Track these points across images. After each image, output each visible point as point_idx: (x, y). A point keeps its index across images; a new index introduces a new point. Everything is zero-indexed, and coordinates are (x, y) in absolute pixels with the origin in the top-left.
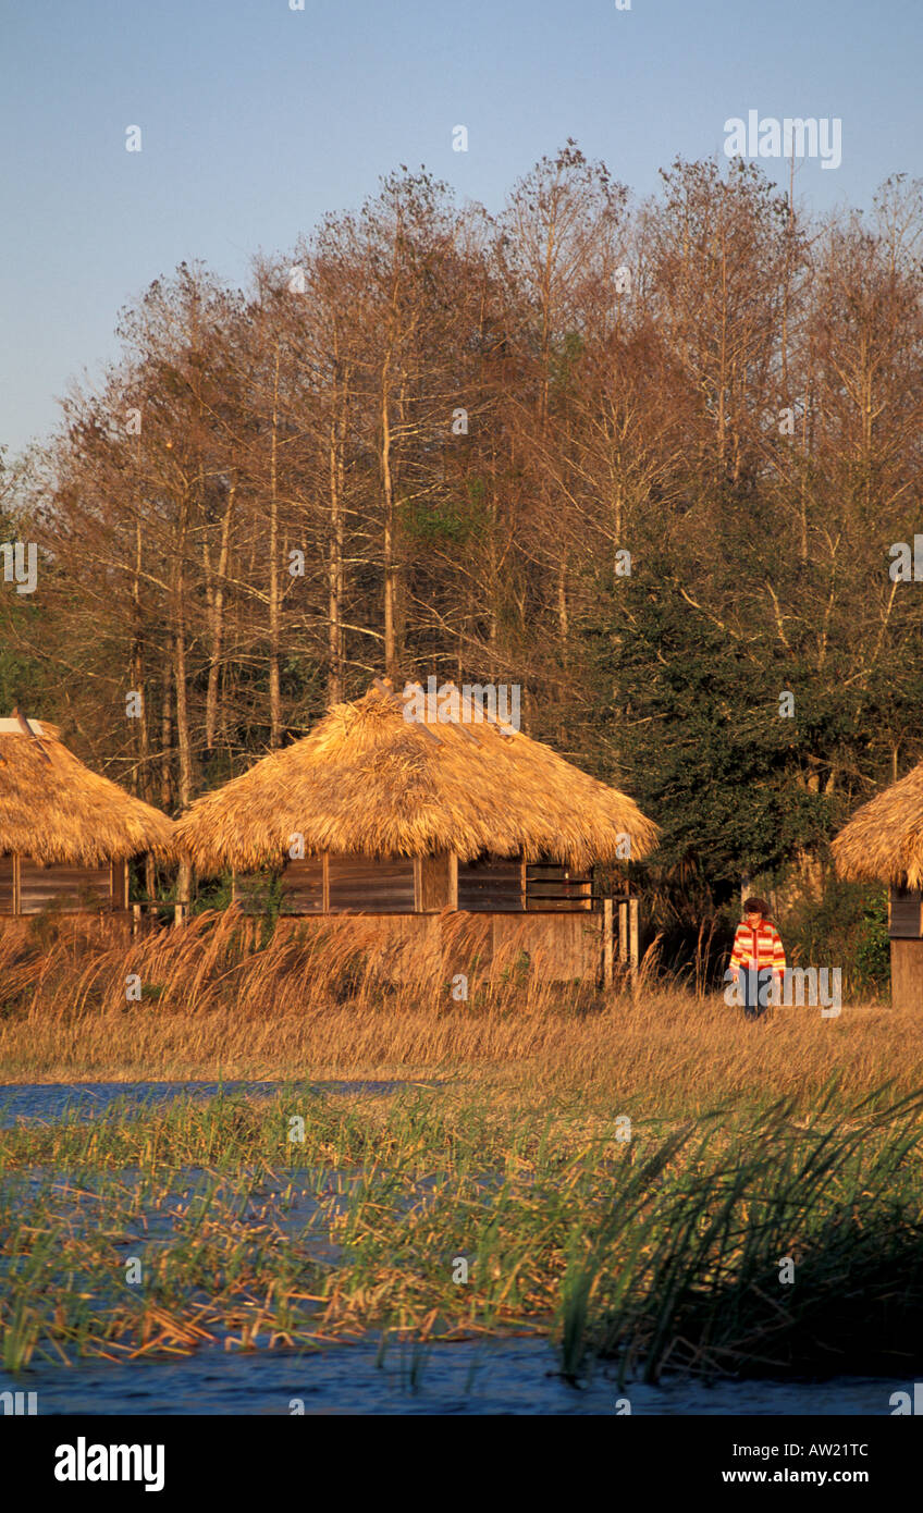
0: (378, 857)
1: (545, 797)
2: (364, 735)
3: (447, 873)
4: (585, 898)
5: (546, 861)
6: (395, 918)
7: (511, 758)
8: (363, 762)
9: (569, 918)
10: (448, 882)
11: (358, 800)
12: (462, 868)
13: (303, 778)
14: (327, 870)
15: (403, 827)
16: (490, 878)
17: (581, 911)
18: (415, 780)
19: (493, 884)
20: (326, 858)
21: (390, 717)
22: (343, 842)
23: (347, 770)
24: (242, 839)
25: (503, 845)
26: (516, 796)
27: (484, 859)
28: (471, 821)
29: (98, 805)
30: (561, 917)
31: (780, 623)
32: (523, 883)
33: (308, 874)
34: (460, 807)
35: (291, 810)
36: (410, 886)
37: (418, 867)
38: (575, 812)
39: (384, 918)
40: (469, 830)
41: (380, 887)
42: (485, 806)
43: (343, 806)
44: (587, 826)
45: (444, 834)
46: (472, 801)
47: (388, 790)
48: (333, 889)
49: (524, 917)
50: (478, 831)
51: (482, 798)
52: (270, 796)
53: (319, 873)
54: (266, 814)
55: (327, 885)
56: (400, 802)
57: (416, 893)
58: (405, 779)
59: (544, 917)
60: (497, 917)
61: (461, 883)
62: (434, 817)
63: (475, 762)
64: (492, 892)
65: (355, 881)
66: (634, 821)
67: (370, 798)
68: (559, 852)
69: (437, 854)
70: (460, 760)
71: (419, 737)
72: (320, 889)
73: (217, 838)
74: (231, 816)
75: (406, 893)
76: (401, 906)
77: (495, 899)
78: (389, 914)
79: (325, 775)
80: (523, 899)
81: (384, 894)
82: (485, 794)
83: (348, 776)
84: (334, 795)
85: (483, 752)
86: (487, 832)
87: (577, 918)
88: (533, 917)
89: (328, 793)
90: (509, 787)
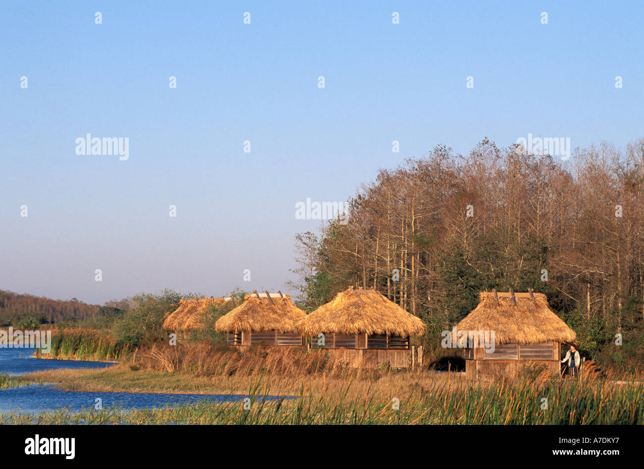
0: (346, 334)
1: (394, 318)
2: (345, 301)
3: (365, 338)
4: (406, 346)
5: (393, 335)
6: (351, 350)
7: (385, 307)
8: (344, 309)
9: (401, 351)
10: (365, 341)
11: (341, 318)
12: (368, 337)
13: (328, 312)
14: (334, 337)
15: (351, 326)
16: (377, 340)
17: (406, 349)
18: (356, 313)
19: (378, 341)
20: (334, 334)
21: (352, 296)
22: (337, 329)
23: (339, 310)
24: (312, 328)
25: (379, 331)
26: (385, 318)
27: (374, 335)
28: (370, 324)
29: (298, 317)
30: (399, 351)
31: (493, 270)
32: (387, 341)
33: (330, 338)
34: (368, 321)
35: (324, 321)
36: (355, 342)
37: (357, 337)
38: (402, 322)
39: (349, 350)
40: (370, 327)
41: (347, 342)
42: (375, 321)
43: (337, 320)
44: (405, 326)
45: (362, 328)
46: (371, 319)
47: (349, 316)
48: (336, 342)
49: (387, 350)
50: (372, 327)
51: (375, 319)
52: (320, 317)
53: (332, 337)
54: (318, 322)
55: (334, 341)
56: (351, 319)
57: (356, 343)
58: (353, 313)
59: (393, 350)
60: (379, 350)
61: (368, 341)
62: (359, 324)
63: (374, 309)
64: (378, 344)
65: (341, 340)
66: (420, 325)
67: (344, 318)
68: (397, 333)
69: (361, 333)
70: (370, 308)
71: (359, 302)
72: (333, 342)
73: (306, 328)
74: (310, 322)
75: (354, 343)
76: (352, 347)
77: (379, 345)
78: (350, 349)
79: (334, 312)
80: (387, 346)
81: (348, 344)
82: (376, 317)
83: (339, 312)
84: (336, 317)
85: (378, 306)
86: (375, 328)
87: (404, 351)
88: (390, 350)
89: (334, 316)
90: (383, 315)
